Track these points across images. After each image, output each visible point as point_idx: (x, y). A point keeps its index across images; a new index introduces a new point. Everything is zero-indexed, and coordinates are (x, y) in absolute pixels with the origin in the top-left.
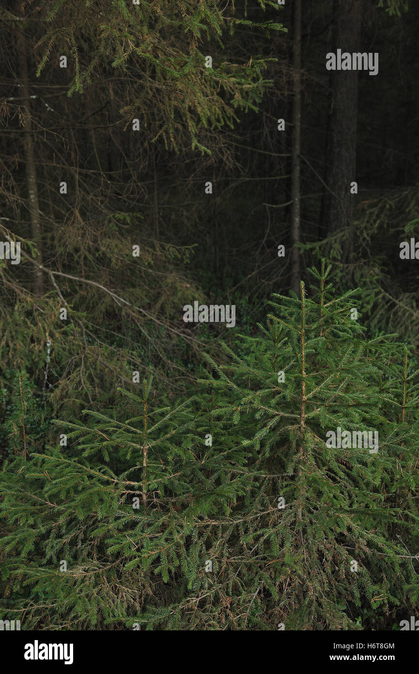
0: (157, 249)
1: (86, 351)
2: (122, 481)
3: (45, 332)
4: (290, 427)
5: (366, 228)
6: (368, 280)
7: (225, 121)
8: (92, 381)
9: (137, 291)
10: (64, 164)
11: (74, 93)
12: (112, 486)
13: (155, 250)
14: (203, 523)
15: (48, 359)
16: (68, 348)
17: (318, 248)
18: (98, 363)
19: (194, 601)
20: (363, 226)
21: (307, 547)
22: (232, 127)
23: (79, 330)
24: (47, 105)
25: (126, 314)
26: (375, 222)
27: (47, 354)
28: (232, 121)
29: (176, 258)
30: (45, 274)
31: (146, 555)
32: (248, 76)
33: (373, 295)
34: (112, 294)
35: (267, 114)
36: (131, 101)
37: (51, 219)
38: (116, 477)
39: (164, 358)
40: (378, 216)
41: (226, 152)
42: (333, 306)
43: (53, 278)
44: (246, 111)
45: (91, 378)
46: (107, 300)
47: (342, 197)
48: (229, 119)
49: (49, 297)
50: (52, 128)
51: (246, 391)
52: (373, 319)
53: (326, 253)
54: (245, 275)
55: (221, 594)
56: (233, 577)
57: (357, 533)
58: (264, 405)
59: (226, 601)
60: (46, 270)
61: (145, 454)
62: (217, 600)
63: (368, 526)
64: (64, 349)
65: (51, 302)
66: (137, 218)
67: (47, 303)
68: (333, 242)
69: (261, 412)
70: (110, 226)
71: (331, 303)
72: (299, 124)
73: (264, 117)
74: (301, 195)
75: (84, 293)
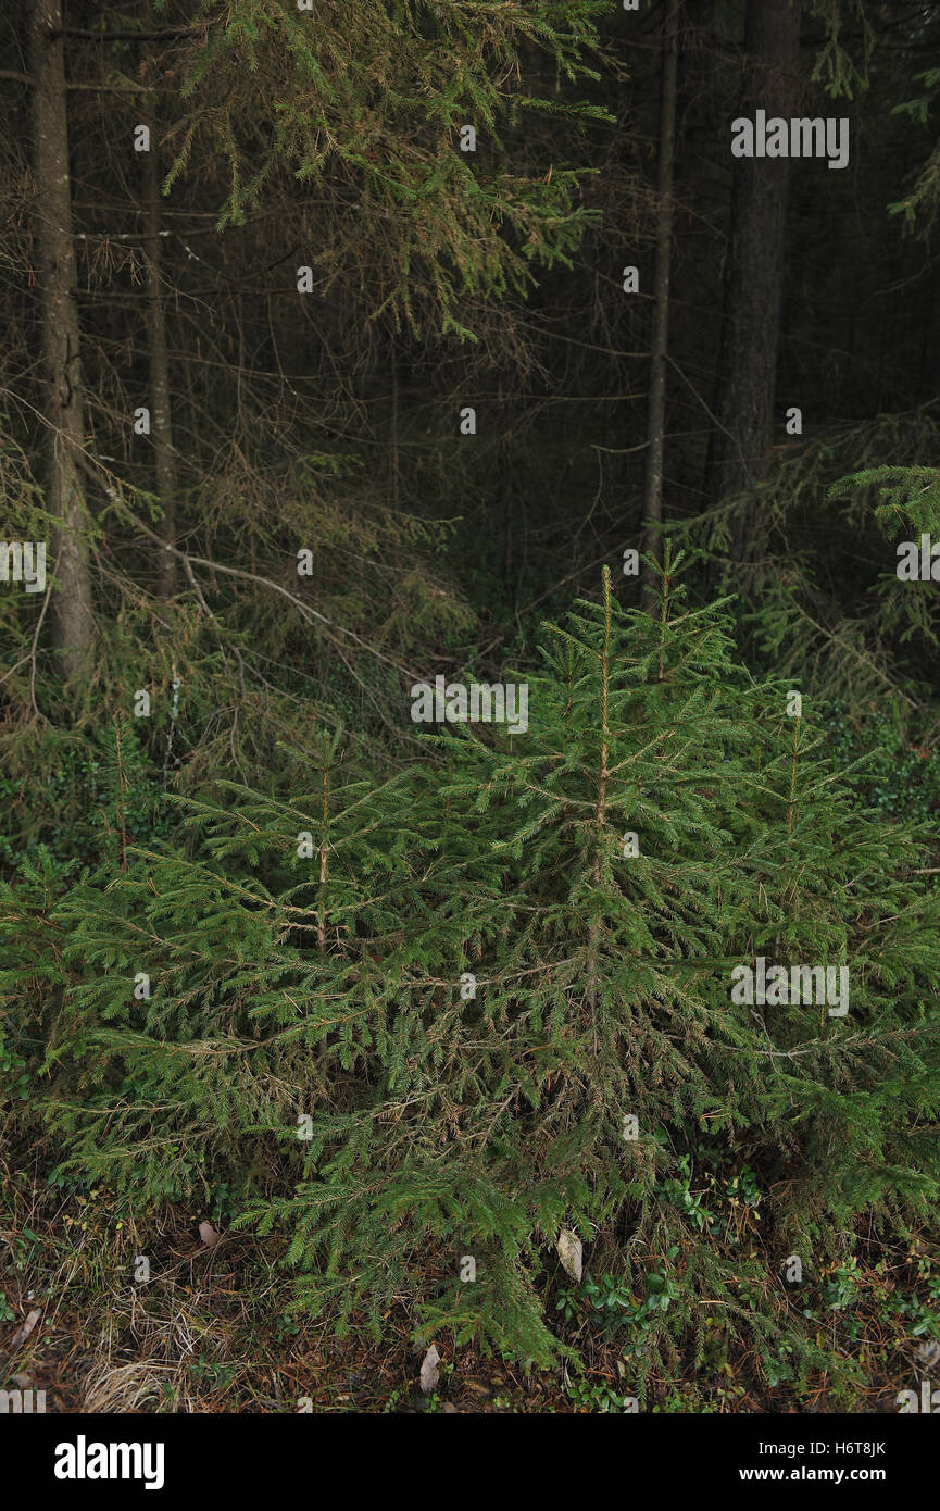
0: (388, 524)
1: (244, 701)
2: (281, 904)
3: (171, 664)
4: (578, 823)
5: (777, 495)
6: (779, 592)
7: (510, 285)
8: (252, 755)
9: (348, 602)
10: (220, 361)
11: (230, 227)
12: (265, 912)
13: (383, 524)
14: (421, 983)
15: (175, 713)
16: (210, 693)
17: (686, 530)
18: (264, 722)
19: (398, 1107)
20: (773, 491)
21: (600, 1032)
22: (525, 295)
23: (232, 662)
24: (188, 249)
25: (323, 638)
26: (796, 483)
27: (173, 704)
28: (524, 284)
29: (421, 543)
30: (179, 561)
31: (315, 1024)
32: (545, 200)
33: (784, 620)
34: (297, 602)
35: (604, 277)
36: (338, 242)
37: (192, 459)
38: (272, 899)
39: (389, 723)
40: (802, 473)
41: (519, 344)
42: (685, 626)
43: (189, 568)
44: (550, 265)
45: (248, 748)
46: (291, 614)
47: (747, 438)
48: (519, 279)
49: (180, 602)
50: (195, 291)
51: (504, 758)
52: (784, 665)
53: (703, 540)
54: (557, 579)
55: (444, 1099)
56: (468, 1073)
57: (690, 1012)
58: (534, 783)
59: (452, 1112)
60: (180, 554)
61: (324, 861)
62: (436, 1109)
63: (714, 1003)
64: (204, 696)
65: (183, 610)
66: (352, 464)
67: (176, 611)
68: (716, 519)
69: (530, 796)
70: (302, 477)
71: (681, 620)
72: (666, 297)
73: (597, 282)
74: (665, 433)
75: (247, 600)
